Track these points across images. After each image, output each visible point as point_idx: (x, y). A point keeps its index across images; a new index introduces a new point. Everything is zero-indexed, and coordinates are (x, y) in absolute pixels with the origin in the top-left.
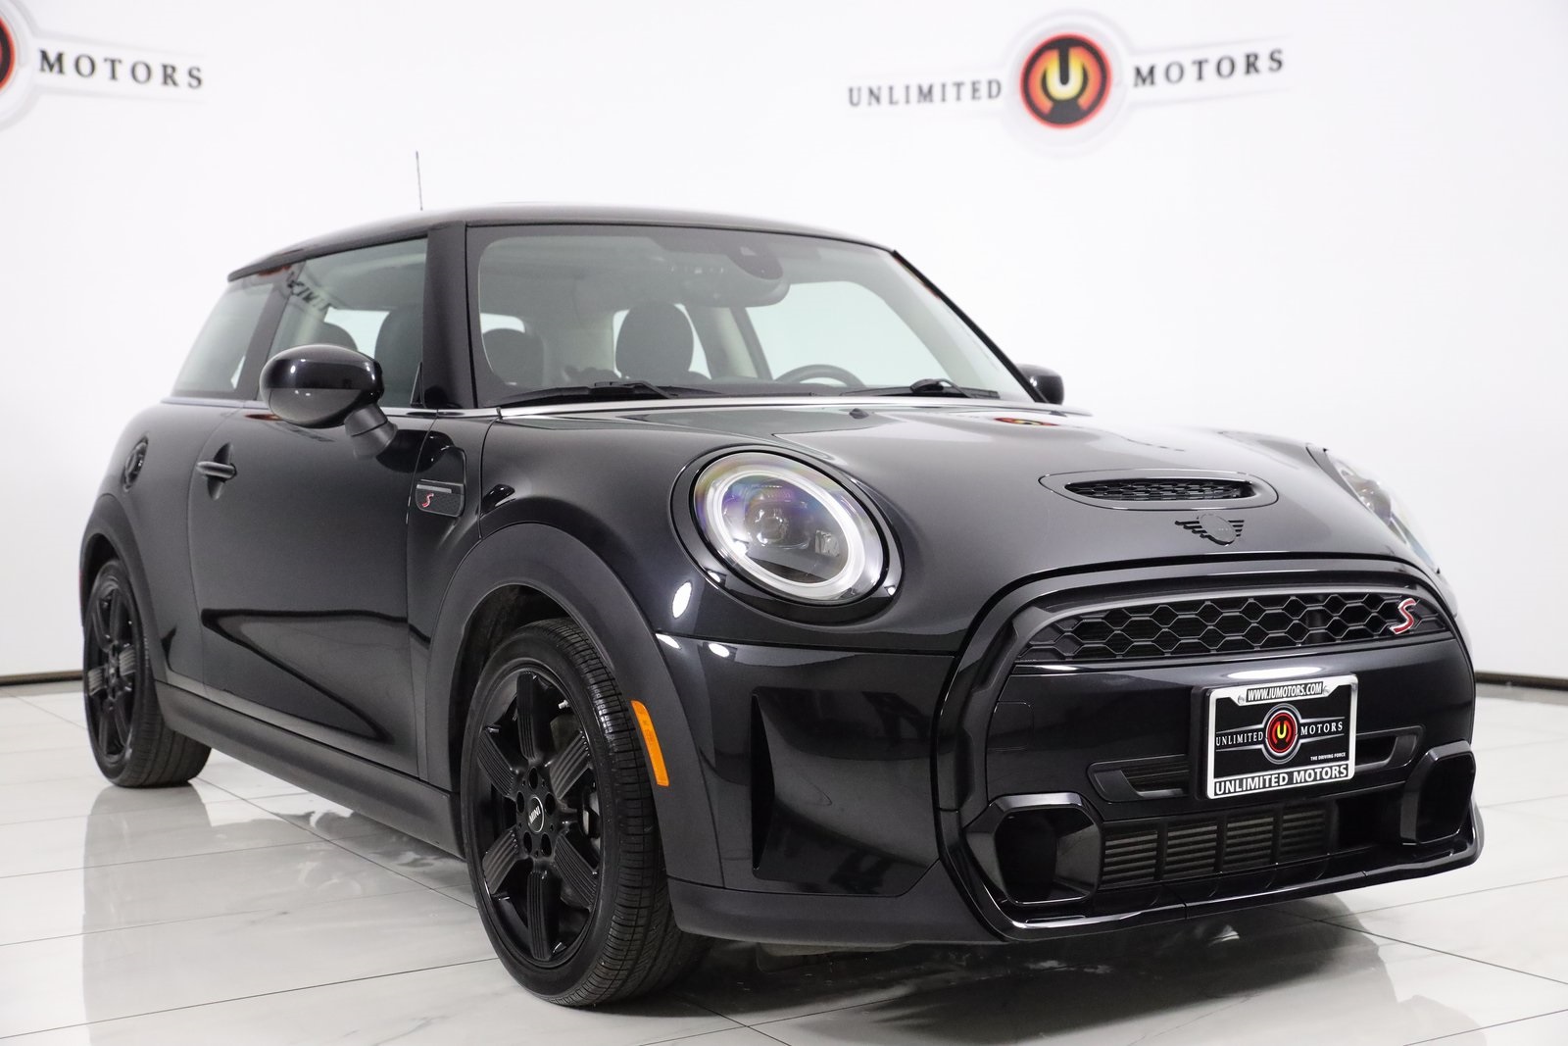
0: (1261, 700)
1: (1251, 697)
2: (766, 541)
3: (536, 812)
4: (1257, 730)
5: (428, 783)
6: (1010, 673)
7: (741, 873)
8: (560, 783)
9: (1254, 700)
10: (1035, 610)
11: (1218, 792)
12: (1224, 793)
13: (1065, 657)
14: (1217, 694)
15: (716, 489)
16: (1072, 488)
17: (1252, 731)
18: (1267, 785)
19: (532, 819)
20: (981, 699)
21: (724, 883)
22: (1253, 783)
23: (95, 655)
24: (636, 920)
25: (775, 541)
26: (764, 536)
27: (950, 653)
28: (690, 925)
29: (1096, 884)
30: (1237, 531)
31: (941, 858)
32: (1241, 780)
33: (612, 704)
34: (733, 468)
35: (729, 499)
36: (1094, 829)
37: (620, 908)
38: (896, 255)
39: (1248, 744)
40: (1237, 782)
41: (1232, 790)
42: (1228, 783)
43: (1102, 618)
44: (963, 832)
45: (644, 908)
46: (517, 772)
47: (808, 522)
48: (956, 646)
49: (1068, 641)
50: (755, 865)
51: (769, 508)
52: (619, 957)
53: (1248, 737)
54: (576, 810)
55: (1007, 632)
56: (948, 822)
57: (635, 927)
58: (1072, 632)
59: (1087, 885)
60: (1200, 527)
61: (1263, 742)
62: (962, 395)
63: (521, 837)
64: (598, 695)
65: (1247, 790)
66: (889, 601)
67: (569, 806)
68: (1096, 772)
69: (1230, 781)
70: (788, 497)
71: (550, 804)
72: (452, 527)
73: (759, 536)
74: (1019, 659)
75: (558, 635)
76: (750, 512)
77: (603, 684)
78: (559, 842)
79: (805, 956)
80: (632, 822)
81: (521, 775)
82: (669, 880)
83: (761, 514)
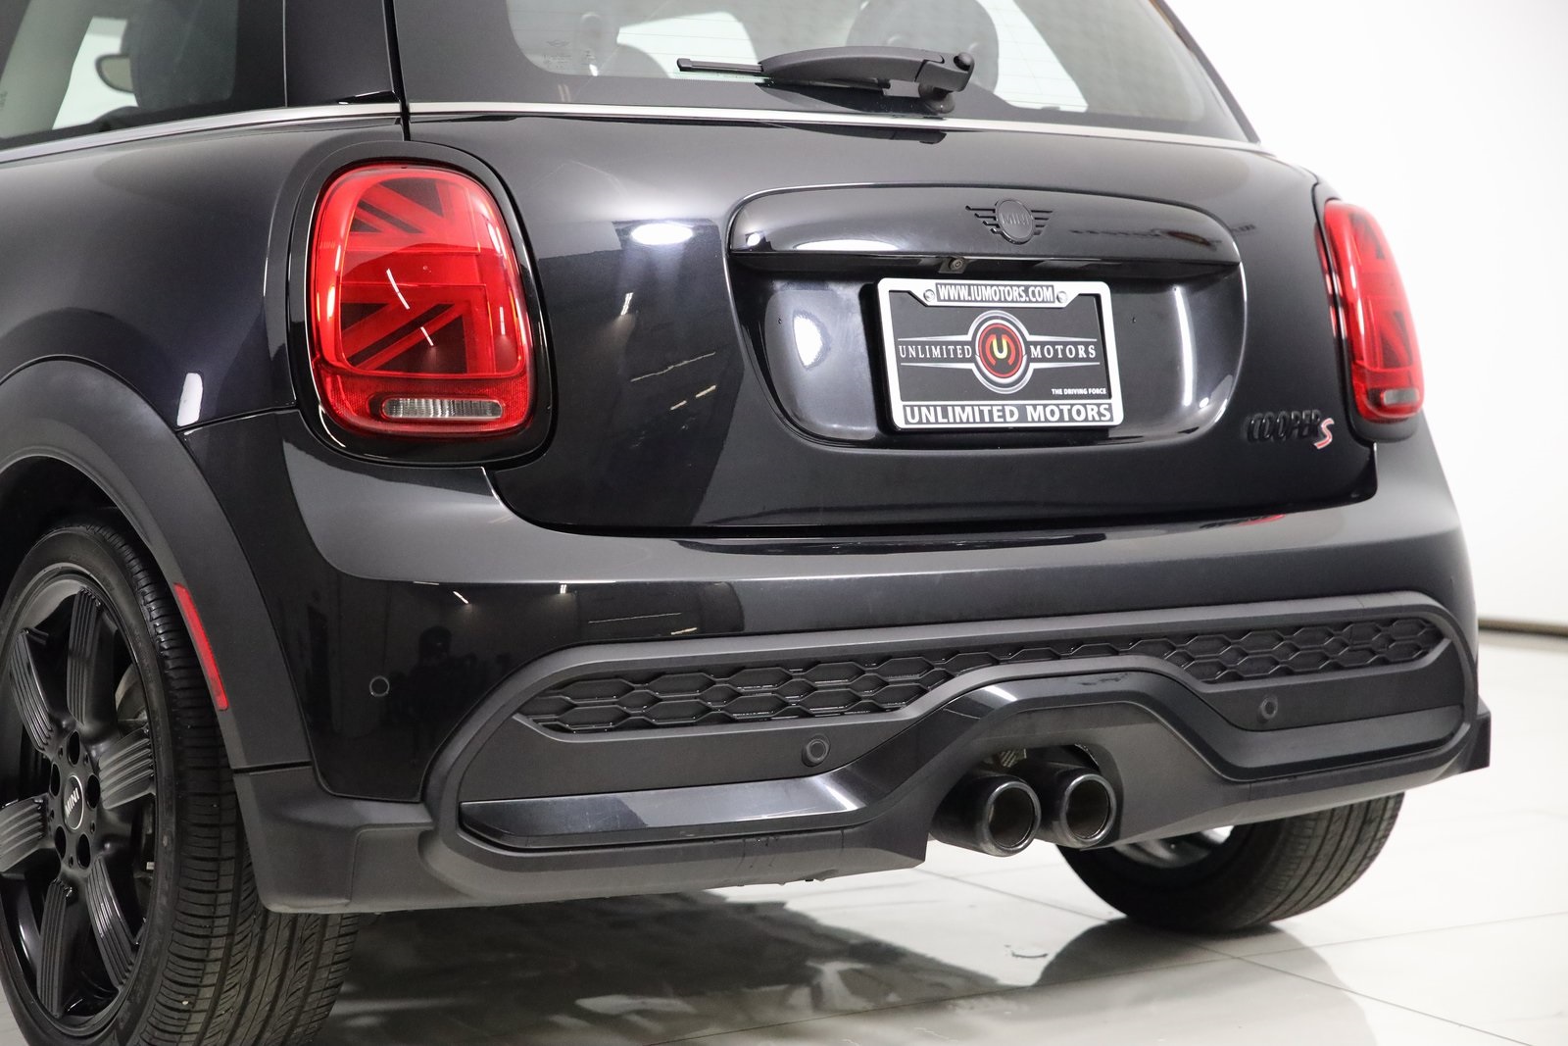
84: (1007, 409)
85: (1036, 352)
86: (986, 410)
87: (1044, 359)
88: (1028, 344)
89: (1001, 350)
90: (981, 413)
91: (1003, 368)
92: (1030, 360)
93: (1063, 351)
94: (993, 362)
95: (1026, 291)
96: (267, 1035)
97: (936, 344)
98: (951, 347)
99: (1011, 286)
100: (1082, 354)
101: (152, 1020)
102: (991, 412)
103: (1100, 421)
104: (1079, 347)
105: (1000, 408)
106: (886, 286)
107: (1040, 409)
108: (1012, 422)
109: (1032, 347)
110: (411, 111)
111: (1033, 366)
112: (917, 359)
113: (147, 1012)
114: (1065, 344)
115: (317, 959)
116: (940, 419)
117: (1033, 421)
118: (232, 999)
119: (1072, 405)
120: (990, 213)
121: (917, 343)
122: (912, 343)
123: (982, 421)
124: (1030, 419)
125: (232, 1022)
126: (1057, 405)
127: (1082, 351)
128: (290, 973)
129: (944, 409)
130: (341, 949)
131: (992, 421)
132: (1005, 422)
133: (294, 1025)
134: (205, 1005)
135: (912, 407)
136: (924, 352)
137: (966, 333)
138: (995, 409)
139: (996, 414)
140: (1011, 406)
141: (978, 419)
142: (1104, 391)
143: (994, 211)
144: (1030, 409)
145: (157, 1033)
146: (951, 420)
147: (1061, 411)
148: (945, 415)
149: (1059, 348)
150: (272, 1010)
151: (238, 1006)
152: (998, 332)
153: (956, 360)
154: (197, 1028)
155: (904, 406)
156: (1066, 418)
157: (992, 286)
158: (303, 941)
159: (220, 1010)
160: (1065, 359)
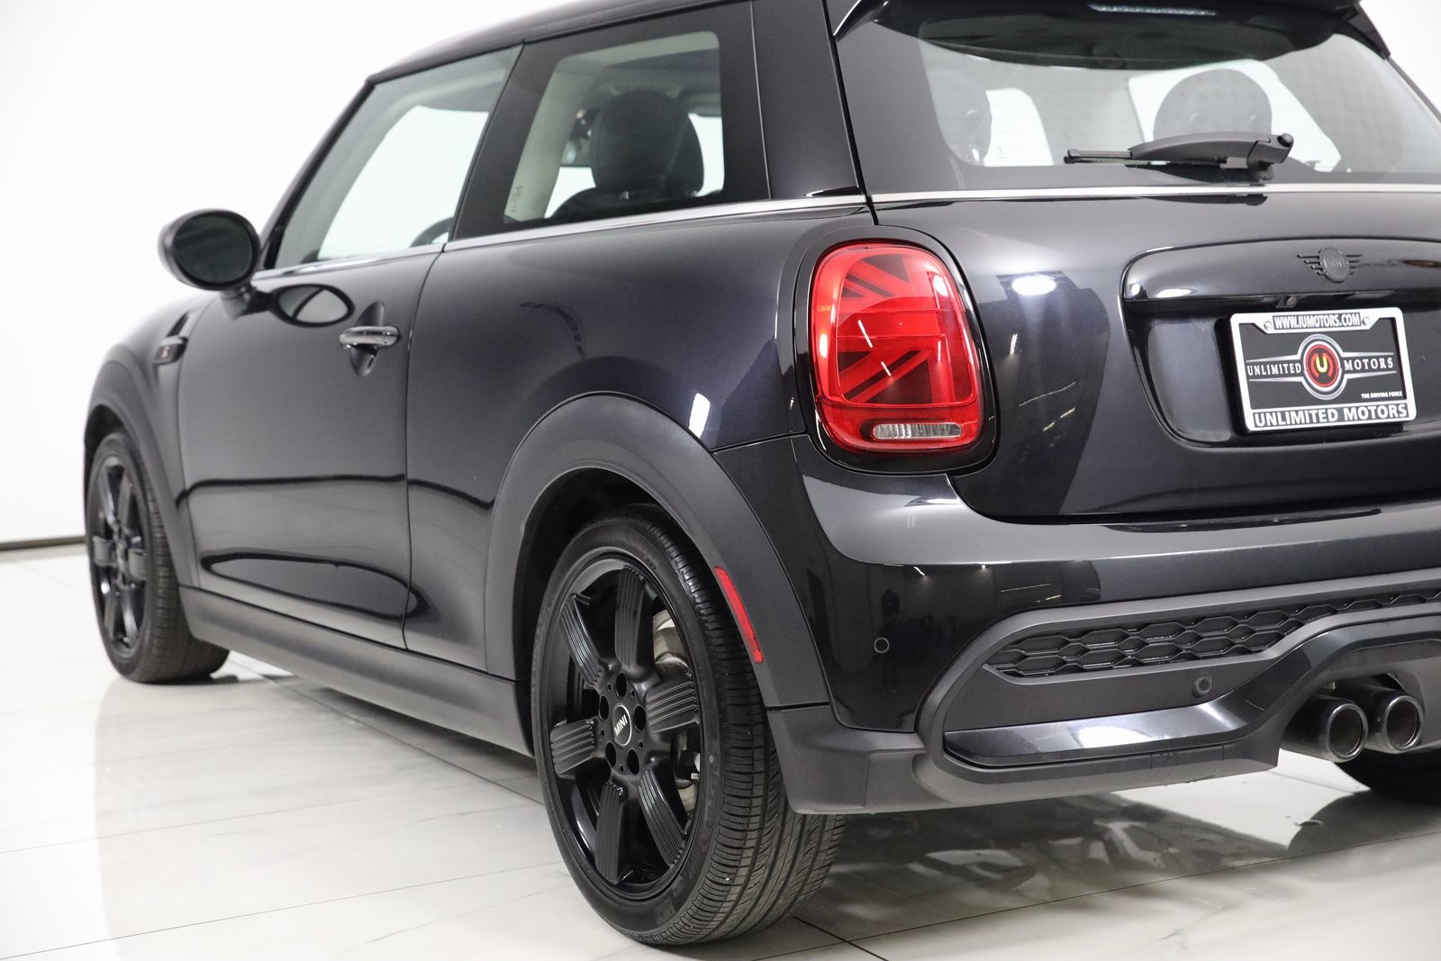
84: (1329, 411)
85: (1348, 366)
86: (1313, 413)
87: (1355, 371)
88: (1342, 360)
89: (1322, 366)
90: (1310, 415)
91: (1324, 379)
92: (1345, 372)
93: (1369, 364)
94: (1317, 375)
95: (1339, 318)
96: (780, 901)
97: (1274, 363)
98: (1285, 365)
99: (1328, 315)
100: (1383, 365)
101: (702, 891)
102: (1317, 415)
103: (1399, 417)
104: (1381, 360)
105: (1324, 411)
106: (1237, 320)
107: (1354, 410)
108: (1333, 422)
109: (1345, 362)
110: (874, 200)
111: (1347, 376)
112: (1261, 376)
113: (698, 886)
114: (1370, 358)
115: (819, 844)
116: (1281, 422)
117: (1349, 420)
118: (760, 876)
119: (1378, 406)
120: (1315, 260)
121: (1260, 364)
122: (1256, 364)
123: (1311, 422)
124: (1346, 419)
125: (758, 893)
126: (1366, 407)
127: (1384, 363)
128: (800, 856)
129: (1283, 414)
130: (836, 837)
131: (1318, 422)
132: (1328, 422)
133: (799, 893)
134: (741, 880)
135: (1259, 414)
136: (1266, 370)
137: (1296, 353)
138: (1320, 412)
139: (1321, 416)
140: (1332, 409)
141: (1308, 421)
142: (1400, 394)
143: (1318, 257)
144: (1346, 411)
145: (705, 901)
146: (1289, 423)
147: (1370, 411)
148: (1284, 419)
149: (1366, 361)
150: (785, 884)
151: (763, 881)
152: (1320, 351)
153: (1290, 375)
154: (734, 897)
155: (1254, 414)
156: (1374, 416)
157: (1314, 315)
158: (810, 833)
159: (751, 884)
160: (1371, 370)
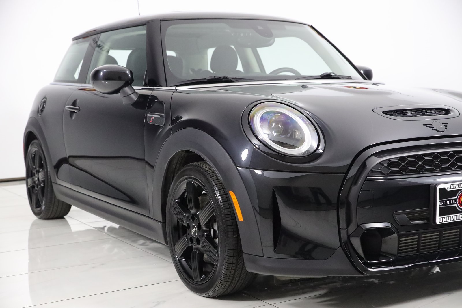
0: (456, 188)
1: (452, 187)
2: (275, 134)
3: (194, 230)
4: (454, 199)
5: (154, 219)
6: (365, 180)
7: (270, 252)
8: (203, 220)
9: (453, 188)
10: (373, 158)
11: (440, 221)
12: (442, 222)
13: (384, 174)
14: (439, 187)
15: (257, 116)
16: (385, 113)
17: (452, 200)
18: (458, 219)
19: (193, 232)
20: (355, 190)
21: (263, 255)
22: (453, 218)
23: (30, 173)
24: (232, 268)
25: (278, 134)
26: (275, 133)
27: (344, 173)
28: (251, 269)
29: (396, 255)
30: (445, 127)
31: (341, 246)
32: (448, 217)
33: (221, 192)
34: (263, 108)
35: (262, 119)
36: (395, 235)
37: (226, 264)
38: (312, 27)
39: (451, 204)
40: (447, 218)
41: (445, 221)
42: (444, 218)
43: (398, 160)
44: (349, 237)
45: (234, 263)
46: (187, 215)
47: (290, 127)
48: (345, 171)
49: (385, 168)
50: (275, 249)
51: (277, 122)
52: (225, 281)
53: (451, 202)
54: (208, 229)
55: (364, 166)
56: (344, 233)
57: (231, 270)
58: (387, 165)
59: (393, 255)
60: (432, 126)
61: (456, 203)
62: (338, 78)
63: (189, 238)
64: (216, 189)
65: (450, 221)
66: (320, 155)
67: (206, 228)
68: (396, 215)
69: (445, 218)
70: (282, 118)
71: (199, 227)
72: (161, 130)
73: (273, 132)
74: (368, 175)
75: (201, 168)
76: (270, 124)
77: (218, 185)
78: (203, 240)
79: (291, 280)
80: (230, 233)
81: (188, 217)
82: (244, 254)
83: (274, 124)
